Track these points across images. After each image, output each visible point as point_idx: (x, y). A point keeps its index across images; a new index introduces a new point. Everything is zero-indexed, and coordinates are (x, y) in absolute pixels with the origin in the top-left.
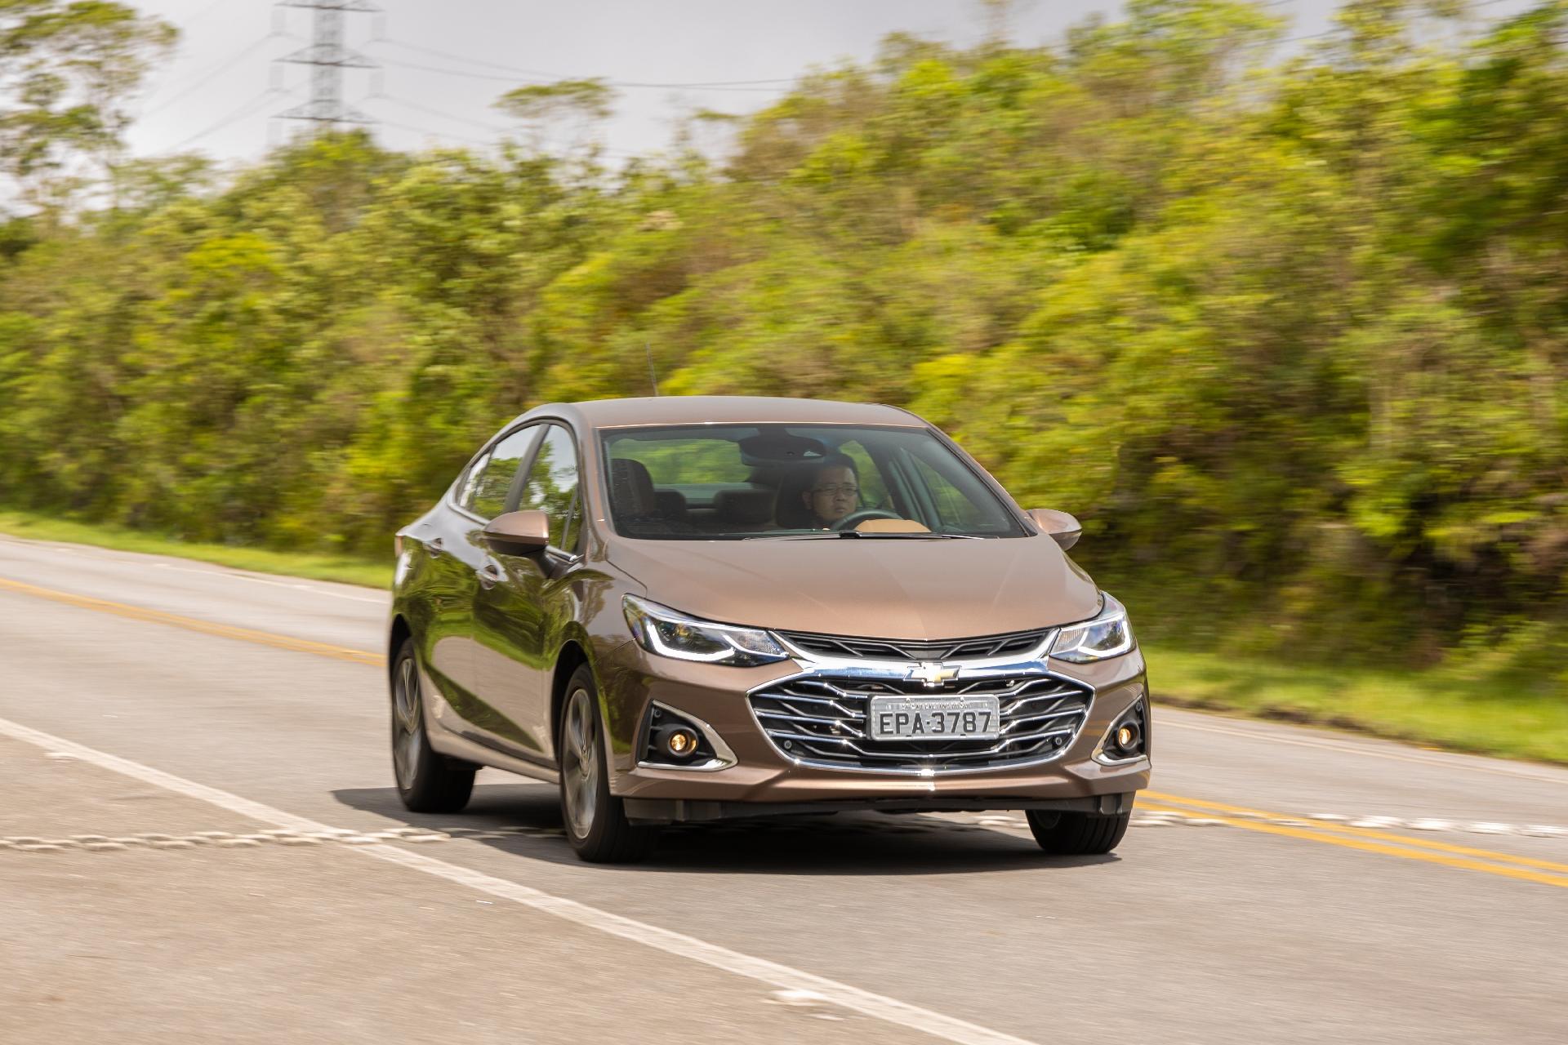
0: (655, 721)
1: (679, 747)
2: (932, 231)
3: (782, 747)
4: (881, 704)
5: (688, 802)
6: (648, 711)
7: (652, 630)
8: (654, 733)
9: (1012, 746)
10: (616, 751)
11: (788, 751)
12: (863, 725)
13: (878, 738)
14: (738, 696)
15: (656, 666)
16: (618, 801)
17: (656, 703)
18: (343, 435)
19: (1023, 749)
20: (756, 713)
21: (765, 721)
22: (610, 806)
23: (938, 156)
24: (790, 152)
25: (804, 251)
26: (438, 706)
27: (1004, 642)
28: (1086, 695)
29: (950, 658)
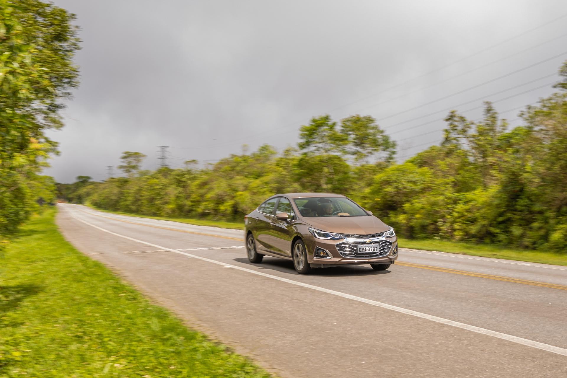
0: (318, 250)
1: (322, 255)
2: (238, 177)
3: (341, 254)
4: (359, 246)
5: (324, 264)
6: (316, 248)
7: (315, 233)
8: (317, 252)
9: (380, 253)
10: (309, 255)
11: (342, 255)
12: (356, 250)
13: (359, 252)
14: (334, 245)
15: (316, 240)
16: (309, 264)
17: (318, 247)
18: (166, 203)
19: (381, 254)
20: (337, 248)
21: (339, 250)
22: (307, 265)
23: (238, 168)
24: (220, 168)
25: (222, 180)
26: (259, 246)
27: (378, 235)
28: (391, 244)
29: (370, 238)
